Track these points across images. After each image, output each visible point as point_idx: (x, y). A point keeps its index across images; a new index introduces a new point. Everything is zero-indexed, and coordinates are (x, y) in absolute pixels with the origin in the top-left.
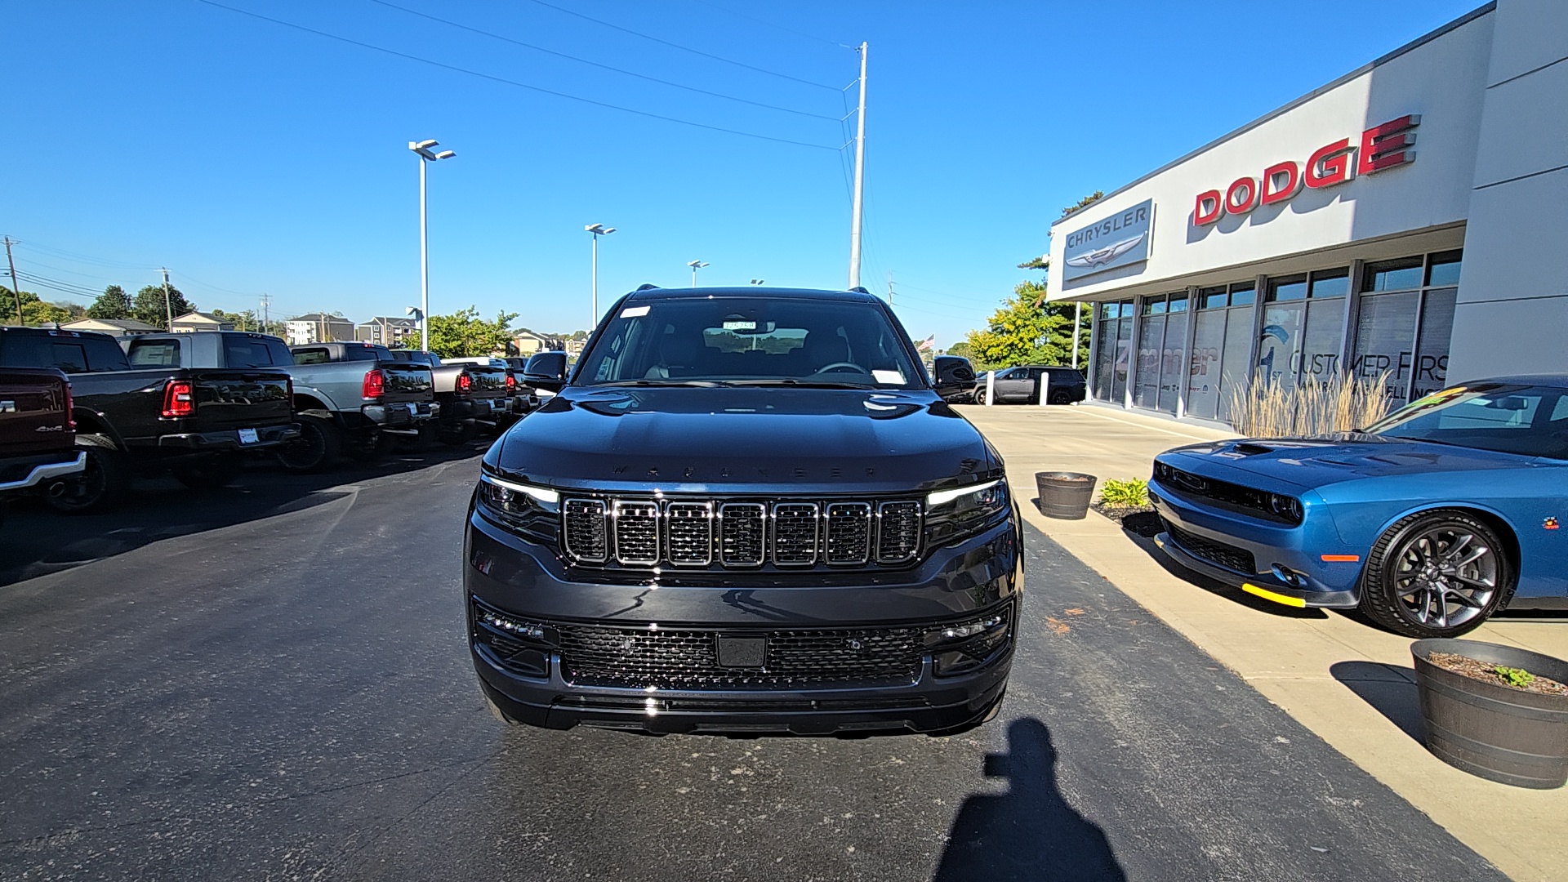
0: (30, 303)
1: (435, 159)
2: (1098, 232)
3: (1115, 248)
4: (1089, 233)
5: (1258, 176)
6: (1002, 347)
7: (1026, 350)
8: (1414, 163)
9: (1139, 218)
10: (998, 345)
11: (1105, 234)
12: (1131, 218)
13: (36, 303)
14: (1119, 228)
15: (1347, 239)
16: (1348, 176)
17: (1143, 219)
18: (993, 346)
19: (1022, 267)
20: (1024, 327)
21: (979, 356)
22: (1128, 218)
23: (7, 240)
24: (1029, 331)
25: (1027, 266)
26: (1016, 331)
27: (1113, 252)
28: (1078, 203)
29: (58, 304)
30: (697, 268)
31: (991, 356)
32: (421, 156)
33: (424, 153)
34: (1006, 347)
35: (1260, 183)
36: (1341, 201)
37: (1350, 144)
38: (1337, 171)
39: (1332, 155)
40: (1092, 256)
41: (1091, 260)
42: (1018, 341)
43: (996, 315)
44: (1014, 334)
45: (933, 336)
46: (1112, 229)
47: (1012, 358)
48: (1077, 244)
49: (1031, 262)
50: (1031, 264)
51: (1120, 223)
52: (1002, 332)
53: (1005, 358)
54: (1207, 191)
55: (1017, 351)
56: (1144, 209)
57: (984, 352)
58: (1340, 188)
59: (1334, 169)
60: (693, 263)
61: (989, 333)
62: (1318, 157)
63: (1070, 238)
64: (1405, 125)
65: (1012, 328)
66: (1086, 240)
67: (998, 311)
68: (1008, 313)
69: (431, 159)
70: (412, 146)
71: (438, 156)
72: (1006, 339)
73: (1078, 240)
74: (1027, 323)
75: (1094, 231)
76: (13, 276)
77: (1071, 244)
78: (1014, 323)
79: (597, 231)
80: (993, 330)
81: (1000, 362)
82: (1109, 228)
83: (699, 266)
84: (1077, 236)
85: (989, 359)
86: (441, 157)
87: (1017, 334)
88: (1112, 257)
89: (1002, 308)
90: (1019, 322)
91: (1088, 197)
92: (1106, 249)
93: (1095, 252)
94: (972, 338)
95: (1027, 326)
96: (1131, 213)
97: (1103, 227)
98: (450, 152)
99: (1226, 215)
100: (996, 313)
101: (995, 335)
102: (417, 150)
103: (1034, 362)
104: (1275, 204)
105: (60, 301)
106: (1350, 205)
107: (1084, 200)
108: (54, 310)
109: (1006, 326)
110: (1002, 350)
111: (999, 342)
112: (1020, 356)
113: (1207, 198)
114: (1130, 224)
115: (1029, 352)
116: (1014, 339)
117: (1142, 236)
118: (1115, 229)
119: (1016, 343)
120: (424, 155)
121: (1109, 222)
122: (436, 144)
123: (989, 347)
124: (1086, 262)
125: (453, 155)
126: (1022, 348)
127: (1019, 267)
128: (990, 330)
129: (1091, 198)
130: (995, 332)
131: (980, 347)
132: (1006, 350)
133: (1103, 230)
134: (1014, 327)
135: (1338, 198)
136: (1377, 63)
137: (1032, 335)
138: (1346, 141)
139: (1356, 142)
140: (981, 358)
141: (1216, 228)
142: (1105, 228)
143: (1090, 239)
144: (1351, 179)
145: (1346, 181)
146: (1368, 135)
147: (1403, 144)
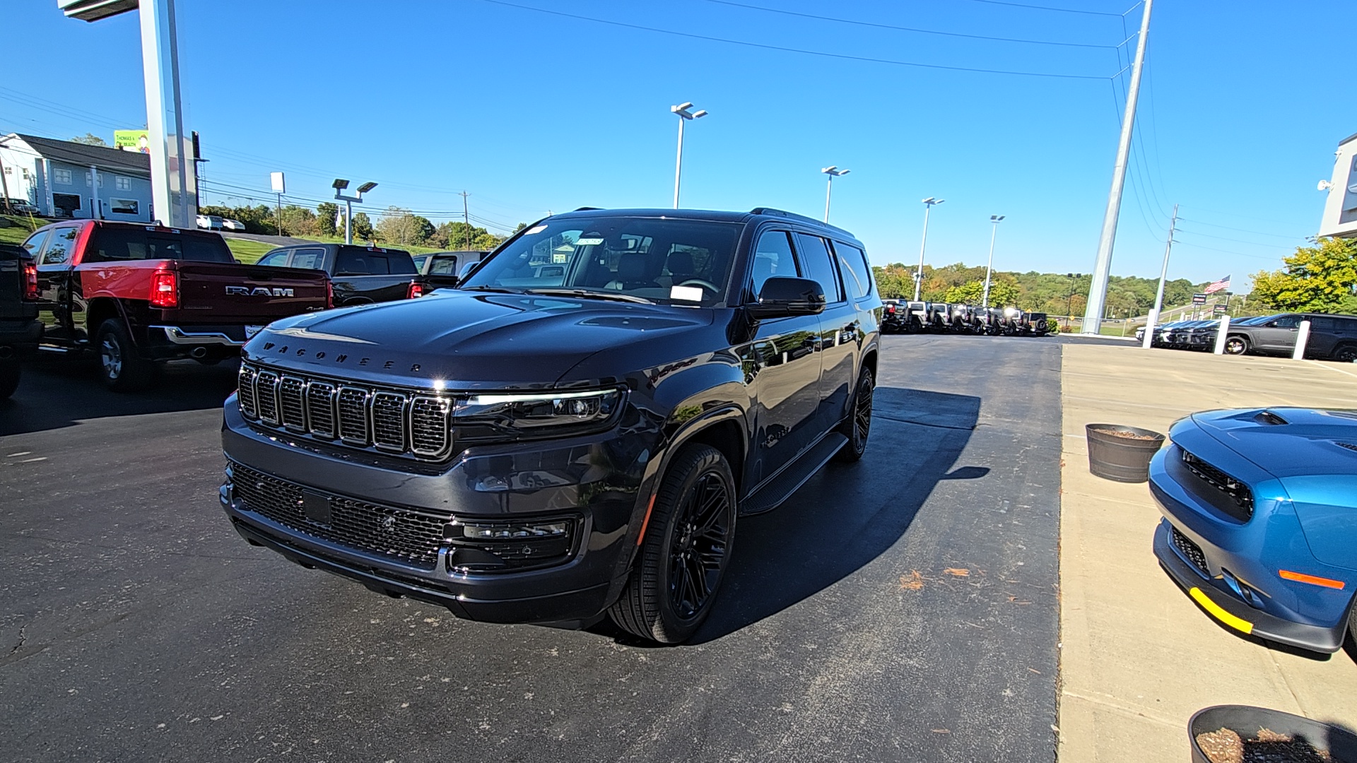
0: (482, 235)
1: (692, 118)
6: (1300, 291)
7: (1337, 296)
10: (1295, 289)
13: (485, 235)
18: (1288, 290)
20: (1337, 269)
21: (1267, 300)
23: (465, 193)
24: (1344, 274)
26: (1324, 273)
29: (497, 236)
30: (931, 205)
31: (1283, 301)
32: (680, 117)
33: (684, 114)
34: (1307, 291)
42: (1326, 286)
43: (1296, 255)
44: (1321, 278)
45: (1229, 277)
47: (1313, 305)
52: (1305, 274)
53: (1304, 304)
55: (1323, 297)
57: (1274, 296)
60: (926, 200)
61: (1285, 274)
65: (1318, 269)
67: (1300, 250)
68: (1313, 252)
69: (689, 119)
70: (674, 109)
71: (694, 116)
72: (1310, 282)
74: (1343, 264)
76: (466, 217)
78: (1322, 263)
79: (832, 172)
80: (1290, 272)
81: (1296, 308)
83: (933, 203)
85: (1281, 304)
86: (697, 116)
87: (1325, 278)
89: (1307, 246)
90: (1329, 263)
94: (1258, 280)
95: (1343, 268)
98: (702, 112)
100: (1297, 252)
101: (1294, 277)
102: (677, 112)
103: (1347, 311)
105: (498, 234)
108: (494, 240)
109: (1309, 267)
110: (1300, 295)
111: (1297, 285)
112: (1325, 303)
115: (1340, 299)
116: (1320, 282)
119: (1321, 287)
120: (683, 116)
122: (690, 106)
123: (1282, 291)
125: (705, 114)
126: (1330, 293)
128: (1286, 271)
130: (1293, 274)
131: (1268, 290)
132: (1307, 294)
134: (1321, 269)
137: (1346, 279)
140: (1268, 303)
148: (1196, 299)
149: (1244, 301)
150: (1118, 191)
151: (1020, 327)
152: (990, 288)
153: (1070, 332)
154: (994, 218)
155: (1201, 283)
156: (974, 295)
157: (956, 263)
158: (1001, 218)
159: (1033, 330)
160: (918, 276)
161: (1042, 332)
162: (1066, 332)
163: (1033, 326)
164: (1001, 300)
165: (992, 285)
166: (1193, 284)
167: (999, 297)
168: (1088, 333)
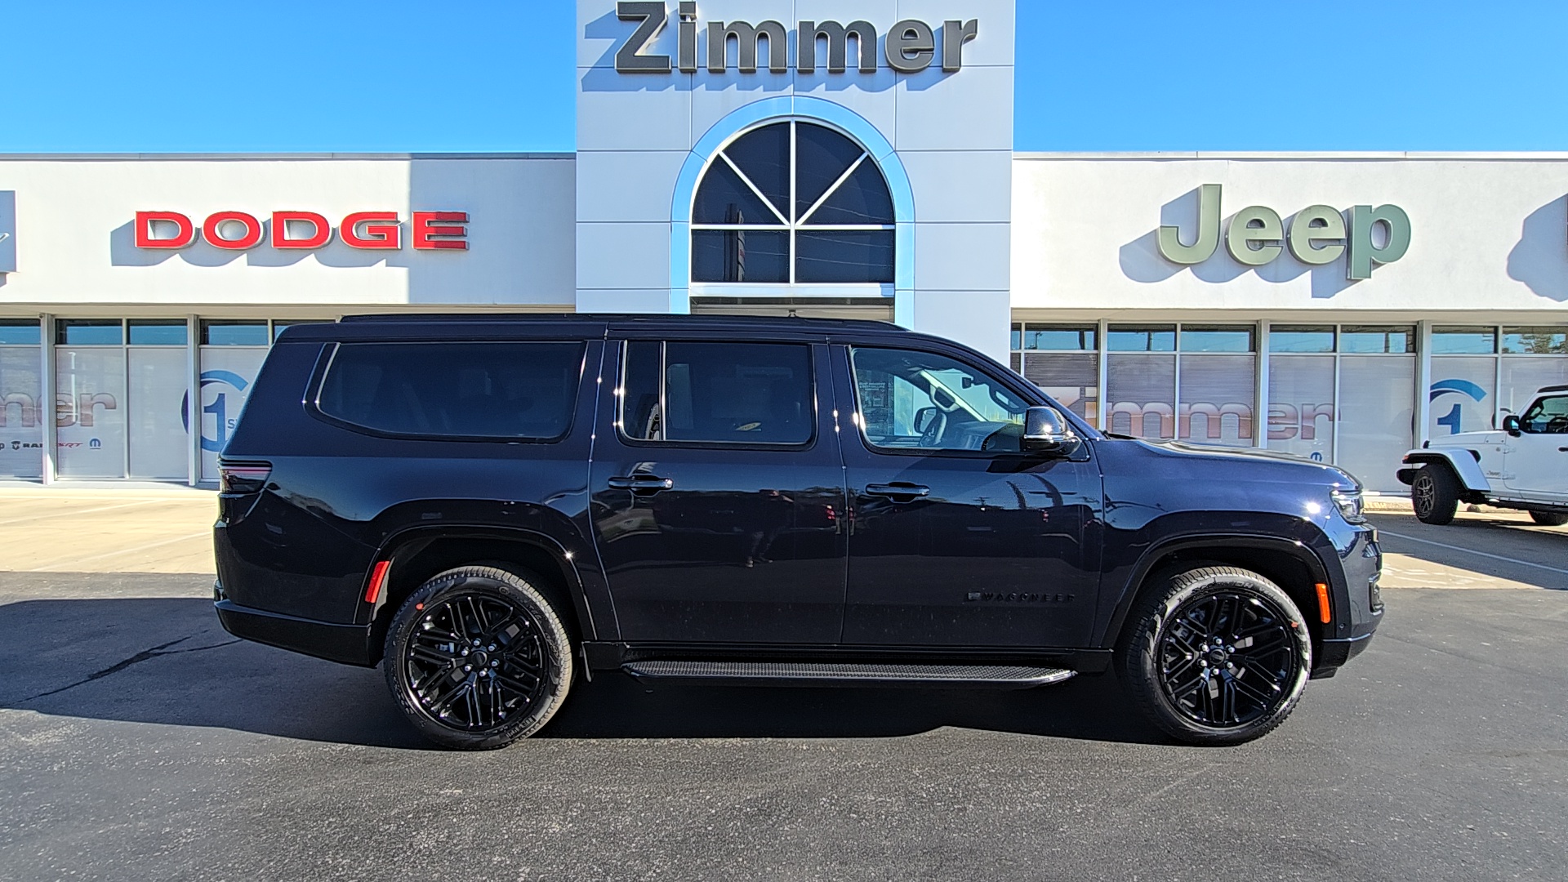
5: (263, 217)
8: (470, 251)
15: (402, 301)
16: (399, 247)
35: (267, 224)
36: (388, 265)
37: (399, 219)
38: (386, 238)
39: (374, 221)
54: (158, 210)
58: (388, 253)
59: (380, 236)
62: (356, 219)
64: (461, 218)
99: (200, 244)
104: (296, 249)
106: (404, 272)
113: (158, 218)
135: (384, 261)
136: (414, 156)
138: (395, 214)
139: (404, 217)
141: (178, 256)
144: (402, 249)
145: (398, 249)
146: (419, 218)
147: (461, 232)
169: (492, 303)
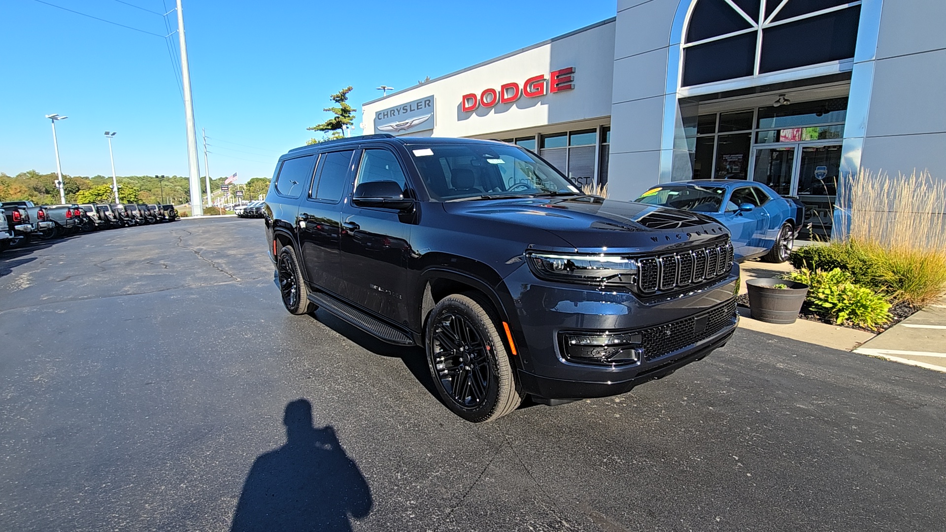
2: (399, 112)
3: (412, 122)
4: (392, 112)
5: (498, 89)
8: (575, 90)
9: (427, 105)
11: (404, 113)
12: (421, 105)
14: (414, 110)
15: (546, 123)
16: (545, 93)
17: (429, 106)
19: (310, 130)
22: (419, 104)
25: (312, 129)
27: (411, 123)
28: (339, 92)
35: (499, 92)
36: (541, 104)
37: (545, 78)
38: (539, 90)
39: (535, 82)
40: (396, 125)
41: (396, 127)
46: (409, 110)
48: (384, 118)
49: (315, 126)
50: (315, 128)
51: (414, 107)
54: (468, 94)
56: (429, 101)
58: (540, 98)
59: (538, 89)
62: (528, 82)
63: (378, 114)
64: (570, 71)
66: (391, 116)
73: (384, 115)
75: (396, 111)
77: (380, 118)
82: (407, 110)
84: (384, 113)
88: (411, 126)
91: (345, 89)
92: (407, 121)
93: (398, 123)
96: (421, 102)
97: (402, 109)
99: (480, 106)
104: (508, 103)
106: (546, 107)
107: (342, 91)
113: (468, 97)
114: (421, 108)
117: (430, 115)
118: (411, 111)
121: (406, 106)
124: (392, 128)
127: (308, 129)
129: (346, 90)
133: (402, 111)
135: (540, 103)
136: (553, 40)
138: (543, 76)
139: (547, 77)
141: (474, 114)
142: (404, 109)
143: (394, 115)
144: (546, 94)
145: (544, 95)
146: (552, 74)
147: (570, 80)
148: (223, 188)
149: (245, 188)
150: (191, 118)
151: (160, 216)
152: (119, 189)
153: (187, 216)
154: (107, 133)
155: (217, 178)
156: (104, 196)
157: (28, 171)
158: (114, 134)
159: (167, 217)
160: (59, 183)
161: (173, 219)
162: (184, 217)
163: (166, 215)
164: (131, 198)
165: (120, 187)
166: (213, 179)
167: (128, 196)
168: (197, 215)
169: (583, 119)
